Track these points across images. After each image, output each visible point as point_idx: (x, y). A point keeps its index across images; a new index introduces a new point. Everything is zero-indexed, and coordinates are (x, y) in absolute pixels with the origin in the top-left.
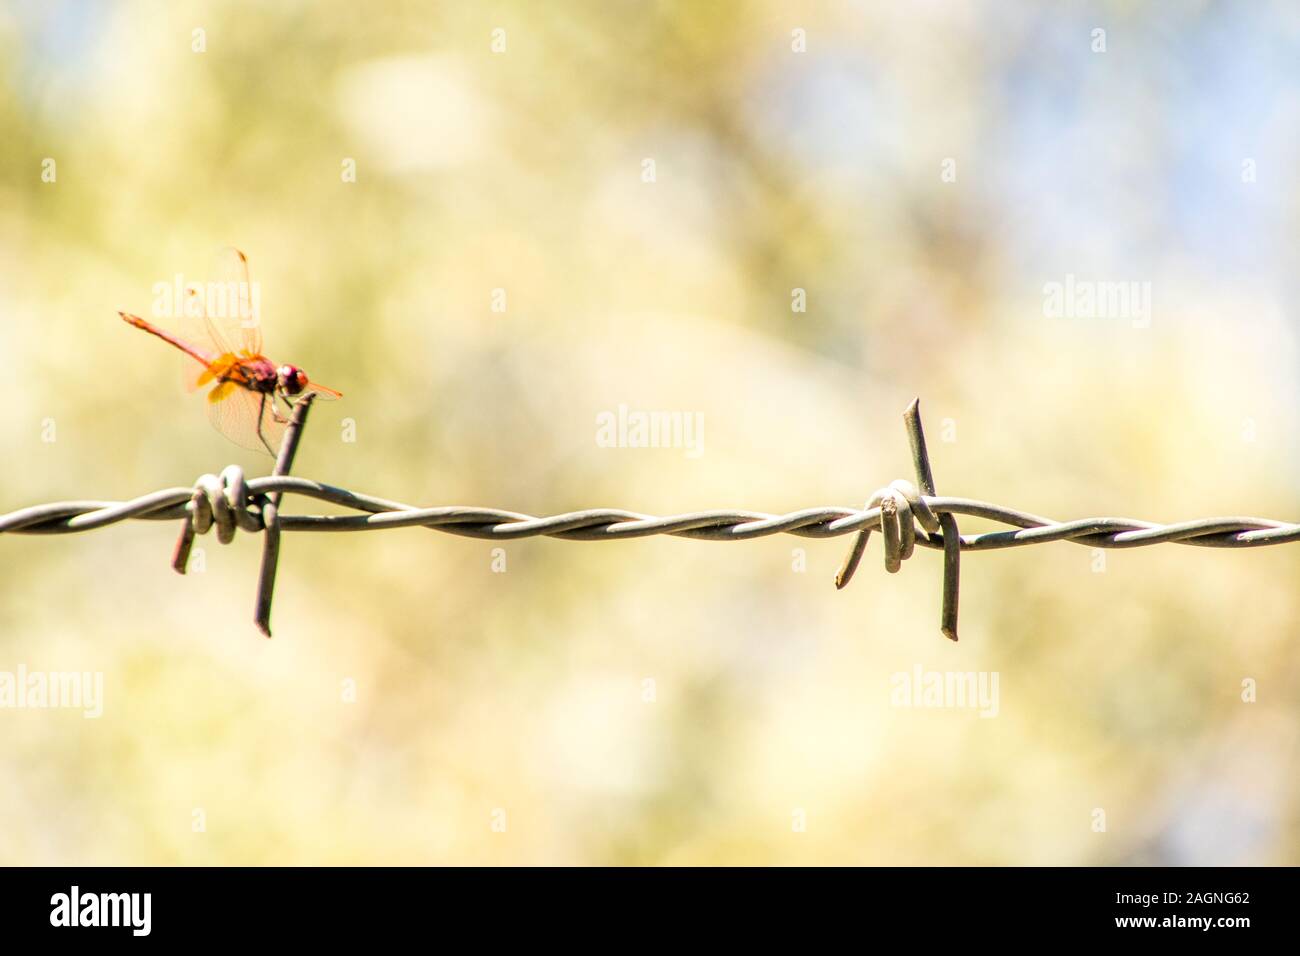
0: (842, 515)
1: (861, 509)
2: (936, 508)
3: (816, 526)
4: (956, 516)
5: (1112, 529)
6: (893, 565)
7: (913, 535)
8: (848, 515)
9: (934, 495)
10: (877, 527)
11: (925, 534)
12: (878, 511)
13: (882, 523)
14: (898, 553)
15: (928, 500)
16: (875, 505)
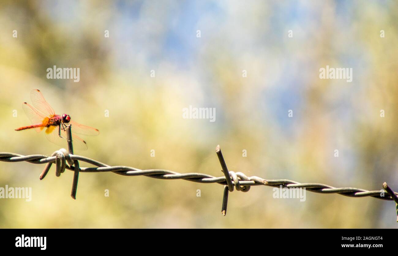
0: (44, 158)
1: (50, 156)
2: (73, 158)
3: (36, 160)
4: (79, 161)
5: (126, 170)
6: (58, 174)
7: (65, 166)
8: (46, 158)
9: (73, 154)
10: (54, 162)
11: (69, 166)
12: (55, 157)
13: (56, 161)
14: (60, 171)
15: (71, 155)
16: (55, 155)
